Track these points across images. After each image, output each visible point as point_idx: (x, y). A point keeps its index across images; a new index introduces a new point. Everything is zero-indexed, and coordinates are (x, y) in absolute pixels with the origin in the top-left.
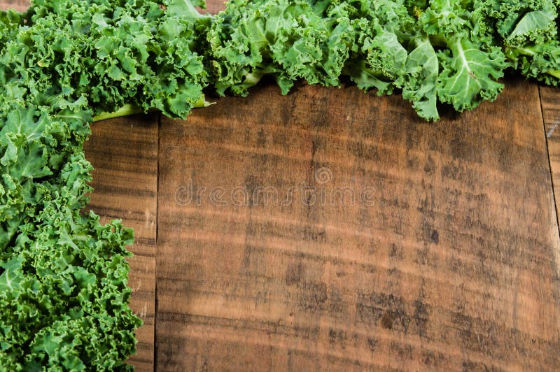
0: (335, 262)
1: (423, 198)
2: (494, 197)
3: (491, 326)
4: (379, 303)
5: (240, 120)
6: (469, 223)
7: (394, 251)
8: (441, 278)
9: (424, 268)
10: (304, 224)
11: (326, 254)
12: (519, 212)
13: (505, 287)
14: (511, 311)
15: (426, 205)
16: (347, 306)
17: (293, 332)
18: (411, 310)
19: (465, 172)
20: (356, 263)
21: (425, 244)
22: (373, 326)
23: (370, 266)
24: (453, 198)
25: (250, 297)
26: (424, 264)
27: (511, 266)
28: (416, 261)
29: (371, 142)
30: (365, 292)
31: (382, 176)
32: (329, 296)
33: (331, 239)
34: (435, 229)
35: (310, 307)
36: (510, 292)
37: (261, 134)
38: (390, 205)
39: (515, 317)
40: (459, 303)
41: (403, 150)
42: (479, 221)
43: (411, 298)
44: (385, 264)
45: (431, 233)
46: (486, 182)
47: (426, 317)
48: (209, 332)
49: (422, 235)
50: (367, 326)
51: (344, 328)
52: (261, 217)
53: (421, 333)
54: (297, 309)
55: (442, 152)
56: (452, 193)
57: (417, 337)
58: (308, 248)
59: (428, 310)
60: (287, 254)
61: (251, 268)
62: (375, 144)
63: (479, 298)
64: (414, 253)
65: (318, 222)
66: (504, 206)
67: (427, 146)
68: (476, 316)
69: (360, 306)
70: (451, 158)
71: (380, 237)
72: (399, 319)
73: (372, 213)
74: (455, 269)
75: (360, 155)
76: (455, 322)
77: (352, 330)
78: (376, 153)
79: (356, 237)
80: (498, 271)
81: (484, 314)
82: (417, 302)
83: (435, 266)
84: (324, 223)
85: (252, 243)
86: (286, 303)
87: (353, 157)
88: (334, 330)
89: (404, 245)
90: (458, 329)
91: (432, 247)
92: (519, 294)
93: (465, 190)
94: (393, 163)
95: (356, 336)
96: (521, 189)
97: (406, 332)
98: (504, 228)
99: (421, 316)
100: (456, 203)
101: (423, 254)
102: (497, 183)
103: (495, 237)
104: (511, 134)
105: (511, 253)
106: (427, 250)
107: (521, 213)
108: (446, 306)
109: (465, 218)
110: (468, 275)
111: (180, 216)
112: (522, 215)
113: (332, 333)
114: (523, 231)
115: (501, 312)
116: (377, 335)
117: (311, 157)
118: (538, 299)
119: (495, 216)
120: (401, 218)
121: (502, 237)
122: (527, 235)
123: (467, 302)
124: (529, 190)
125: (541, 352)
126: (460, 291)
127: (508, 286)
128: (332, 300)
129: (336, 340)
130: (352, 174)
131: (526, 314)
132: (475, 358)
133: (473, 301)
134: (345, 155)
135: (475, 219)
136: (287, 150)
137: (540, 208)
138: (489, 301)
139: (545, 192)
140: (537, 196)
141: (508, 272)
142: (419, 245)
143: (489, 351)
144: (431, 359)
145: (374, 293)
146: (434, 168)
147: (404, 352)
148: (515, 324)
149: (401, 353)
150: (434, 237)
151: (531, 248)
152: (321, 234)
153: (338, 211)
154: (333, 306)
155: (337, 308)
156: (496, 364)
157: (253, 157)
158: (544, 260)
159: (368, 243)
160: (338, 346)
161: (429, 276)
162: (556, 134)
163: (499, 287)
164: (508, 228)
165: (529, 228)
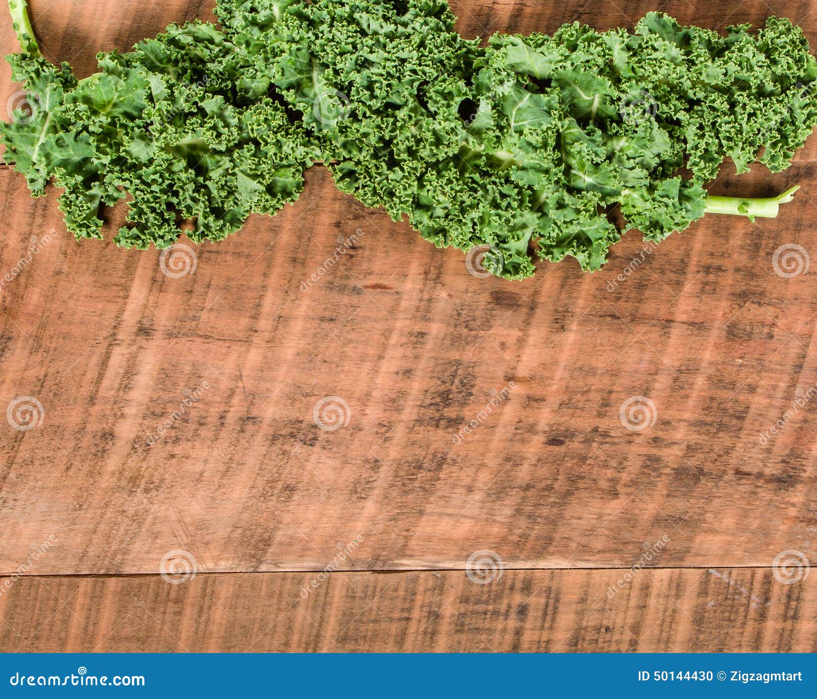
0: (521, 342)
1: (613, 434)
2: (615, 507)
3: (427, 491)
4: (462, 382)
5: (742, 247)
6: (574, 480)
7: (532, 401)
8: (494, 445)
9: (511, 430)
10: (578, 311)
11: (533, 332)
12: (592, 530)
13: (482, 508)
14: (450, 511)
15: (601, 435)
16: (458, 350)
17: (426, 297)
18: (451, 412)
19: (652, 479)
20: (518, 361)
21: (545, 432)
22: (430, 375)
24: (614, 463)
26: (516, 429)
27: (513, 516)
28: (520, 422)
29: (700, 383)
30: (476, 369)
31: (646, 392)
32: (473, 333)
33: (556, 337)
34: (567, 443)
35: (459, 314)
36: (476, 512)
37: (719, 269)
38: (603, 399)
39: (441, 515)
40: (460, 461)
41: (687, 416)
42: (578, 489)
43: (467, 412)
44: (517, 391)
45: (562, 439)
46: (637, 500)
47: (441, 427)
49: (557, 430)
50: (430, 369)
51: (428, 347)
53: (420, 421)
54: (458, 301)
55: (685, 456)
56: (621, 463)
57: (414, 417)
58: (543, 314)
59: (450, 430)
60: (536, 293)
62: (697, 387)
63: (467, 481)
64: (531, 420)
65: (579, 324)
66: (600, 516)
67: (692, 442)
68: (442, 475)
69: (458, 363)
70: (676, 466)
71: (555, 387)
72: (438, 400)
73: (591, 380)
74: (508, 459)
75: (680, 371)
76: (434, 455)
77: (426, 354)
78: (681, 388)
79: (556, 362)
80: (506, 502)
81: (446, 484)
82: (463, 419)
83: (512, 440)
84: (578, 331)
87: (677, 364)
88: (426, 337)
89: (543, 410)
90: (424, 458)
91: (541, 438)
92: (472, 521)
93: (625, 477)
94: (667, 405)
95: (416, 357)
96: (627, 535)
97: (421, 406)
98: (568, 513)
99: (442, 423)
100: (606, 466)
101: (532, 429)
102: (636, 511)
103: (555, 503)
104: (713, 531)
105: (532, 517)
106: (536, 433)
107: (591, 532)
108: (456, 448)
109: (583, 475)
110: (499, 472)
112: (587, 533)
113: (422, 334)
114: (562, 531)
115: (447, 502)
116: (417, 378)
117: (679, 320)
118: (467, 539)
119: (587, 505)
120: (582, 409)
121: (555, 510)
122: (557, 536)
123: (461, 468)
124: (626, 543)
125: (394, 536)
126: (476, 463)
127: (485, 511)
128: (469, 335)
129: (414, 339)
130: (651, 362)
131: (444, 526)
132: (385, 472)
133: (463, 474)
134: (680, 355)
135: (581, 485)
136: (692, 296)
137: (599, 552)
138: (463, 491)
139: (622, 559)
140: (616, 551)
141: (505, 511)
142: (543, 425)
143: (394, 485)
144: (384, 429)
145: (475, 377)
146: (659, 447)
147: (394, 403)
148: (432, 514)
149: (394, 401)
150: (554, 441)
151: (538, 538)
152: (563, 327)
153: (595, 346)
154: (460, 337)
155: (456, 341)
156: (376, 492)
157: (682, 261)
158: (522, 550)
159: (547, 374)
160: (404, 340)
161: (500, 433)
162: (713, 579)
163: (483, 502)
164: (567, 517)
165: (569, 539)
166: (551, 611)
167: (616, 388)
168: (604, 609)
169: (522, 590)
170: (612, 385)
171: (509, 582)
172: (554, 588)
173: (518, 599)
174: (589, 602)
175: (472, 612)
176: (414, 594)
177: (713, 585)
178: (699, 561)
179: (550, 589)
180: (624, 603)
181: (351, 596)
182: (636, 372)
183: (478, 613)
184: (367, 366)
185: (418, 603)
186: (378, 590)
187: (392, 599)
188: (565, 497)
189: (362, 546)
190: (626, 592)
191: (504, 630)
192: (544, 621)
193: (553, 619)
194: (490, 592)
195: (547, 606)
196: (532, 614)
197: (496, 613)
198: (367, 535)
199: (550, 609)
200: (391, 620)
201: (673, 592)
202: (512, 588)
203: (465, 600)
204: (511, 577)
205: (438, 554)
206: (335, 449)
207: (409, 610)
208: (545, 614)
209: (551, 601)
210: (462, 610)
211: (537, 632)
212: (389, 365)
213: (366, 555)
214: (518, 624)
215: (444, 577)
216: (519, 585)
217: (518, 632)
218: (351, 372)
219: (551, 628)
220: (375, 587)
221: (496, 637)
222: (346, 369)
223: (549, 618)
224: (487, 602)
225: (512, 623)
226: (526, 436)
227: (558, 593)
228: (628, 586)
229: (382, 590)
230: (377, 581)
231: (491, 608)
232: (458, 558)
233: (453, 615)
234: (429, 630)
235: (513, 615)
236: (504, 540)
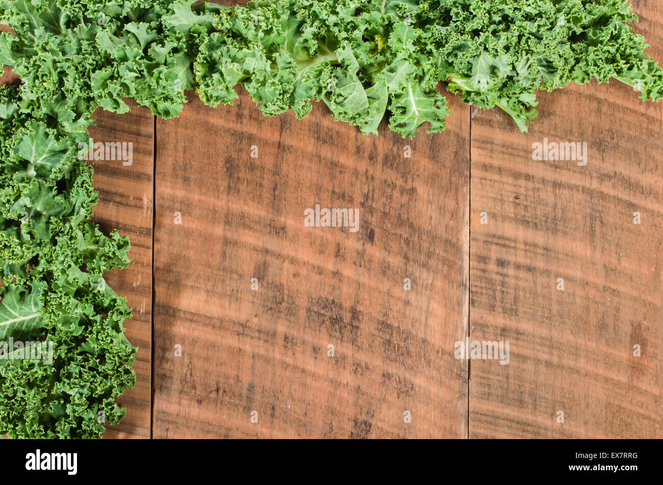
0: (293, 261)
1: (366, 191)
2: (423, 191)
3: (408, 336)
4: (324, 308)
6: (401, 222)
7: (339, 253)
8: (373, 283)
9: (361, 270)
10: (270, 216)
11: (285, 252)
12: (440, 209)
13: (422, 293)
14: (423, 319)
15: (367, 200)
16: (298, 310)
17: (257, 334)
18: (347, 317)
19: (401, 161)
20: (308, 263)
21: (364, 244)
22: (318, 333)
23: (319, 267)
24: (389, 191)
25: (225, 295)
26: (361, 266)
27: (428, 270)
28: (355, 263)
29: (328, 122)
30: (314, 296)
31: (334, 164)
32: (285, 298)
33: (290, 234)
34: (373, 227)
35: (271, 309)
36: (424, 298)
37: (239, 106)
38: (339, 198)
39: (426, 326)
40: (385, 310)
42: (408, 219)
43: (347, 304)
44: (330, 266)
45: (369, 231)
46: (418, 173)
47: (358, 324)
48: (193, 329)
49: (362, 234)
50: (313, 333)
51: (295, 333)
52: (237, 206)
53: (354, 341)
54: (261, 310)
56: (389, 185)
57: (350, 345)
58: (272, 243)
59: (361, 317)
60: (255, 249)
61: (227, 263)
63: (400, 305)
64: (354, 254)
65: (281, 215)
66: (430, 202)
68: (396, 325)
69: (309, 310)
70: (392, 143)
71: (329, 236)
72: (337, 326)
74: (384, 273)
75: (318, 138)
76: (380, 330)
77: (301, 335)
78: (331, 137)
80: (418, 276)
81: (402, 322)
82: (352, 308)
83: (369, 270)
84: (286, 217)
85: (229, 235)
86: (253, 303)
87: (313, 140)
88: (288, 335)
89: (347, 245)
90: (382, 338)
91: (368, 246)
92: (431, 302)
93: (400, 182)
94: (345, 148)
95: (304, 343)
96: (445, 181)
97: (342, 340)
98: (426, 227)
99: (355, 324)
100: (391, 197)
101: (361, 254)
102: (426, 174)
103: (419, 237)
105: (430, 255)
106: (364, 251)
107: (442, 209)
108: (375, 314)
109: (397, 215)
110: (394, 280)
111: (173, 199)
112: (442, 212)
113: (286, 338)
114: (441, 232)
115: (416, 321)
116: (320, 343)
117: (278, 138)
118: (445, 306)
119: (421, 213)
121: (424, 237)
122: (445, 236)
123: (391, 309)
124: (451, 183)
125: (442, 363)
126: (386, 298)
127: (424, 291)
128: (288, 303)
129: (289, 345)
130: (311, 160)
131: (434, 323)
132: (393, 369)
133: (395, 308)
134: (306, 138)
135: (405, 217)
136: (260, 128)
137: (457, 204)
138: (408, 308)
139: (463, 186)
140: (457, 190)
141: (425, 277)
142: (358, 246)
143: (403, 362)
144: (359, 369)
145: (320, 297)
146: (377, 155)
147: (339, 361)
148: (425, 333)
150: (371, 237)
151: (446, 251)
152: (282, 228)
153: (298, 204)
154: (288, 309)
155: (291, 311)
156: (407, 376)
157: (233, 135)
158: (455, 263)
159: (318, 242)
160: (290, 352)
161: (364, 279)
162: (479, 115)
163: (417, 293)
164: (430, 228)
165: (447, 226)
166: (502, 241)
167: (330, 189)
168: (501, 200)
169: (485, 263)
170: (328, 191)
171: (479, 273)
172: (484, 239)
173: (492, 267)
174: (495, 211)
175: (502, 302)
177: (484, 115)
178: (466, 127)
179: (485, 242)
180: (496, 184)
181: (487, 396)
182: (318, 173)
183: (503, 298)
184: (309, 381)
186: (483, 375)
188: (414, 229)
189: (448, 387)
190: (488, 182)
191: (516, 277)
192: (510, 247)
193: (509, 239)
194: (486, 288)
195: (498, 244)
196: (505, 257)
197: (503, 284)
198: (441, 383)
199: (501, 242)
200: (507, 366)
201: (489, 146)
202: (484, 271)
203: (492, 308)
204: (475, 271)
205: (457, 328)
206: (374, 408)
208: (504, 246)
209: (494, 240)
210: (500, 310)
211: (518, 252)
212: (310, 365)
213: (456, 385)
214: (512, 267)
215: (475, 324)
216: (482, 266)
217: (518, 267)
218: (314, 394)
219: (515, 241)
220: (481, 377)
221: (522, 284)
222: (311, 397)
223: (507, 243)
224: (494, 291)
225: (511, 271)
226: (366, 259)
227: (488, 235)
228: (483, 181)
229: (483, 372)
230: (477, 376)
231: (499, 288)
232: (460, 313)
233: (504, 317)
234: (515, 336)
235: (505, 271)
236: (446, 277)
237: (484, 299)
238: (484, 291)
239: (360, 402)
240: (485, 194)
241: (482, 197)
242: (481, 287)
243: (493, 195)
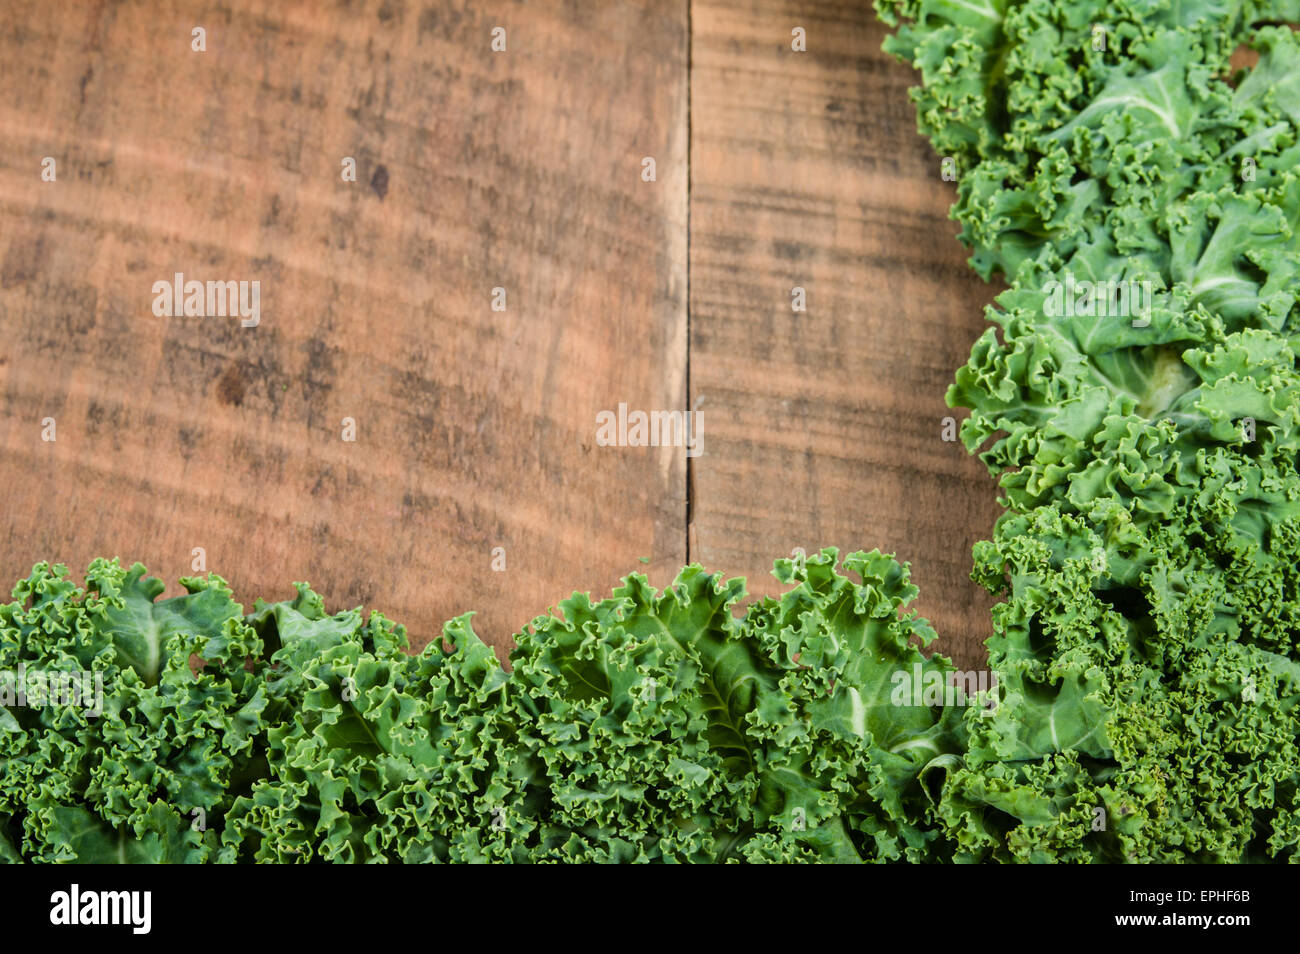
0: (127, 235)
1: (365, 84)
2: (540, 88)
3: (488, 408)
4: (220, 340)
6: (470, 151)
7: (275, 215)
8: (380, 286)
9: (344, 255)
10: (66, 138)
11: (108, 215)
12: (596, 128)
13: (535, 314)
14: (540, 372)
15: (369, 103)
16: (141, 345)
17: (2, 405)
18: (294, 361)
20: (177, 239)
21: (354, 199)
22: (197, 396)
23: (210, 248)
24: (437, 86)
26: (342, 246)
27: (557, 260)
28: (325, 241)
31: (271, 27)
32: (100, 319)
33: (125, 177)
34: (384, 161)
35: (51, 344)
36: (544, 324)
38: (281, 99)
39: (548, 387)
40: (416, 348)
42: (495, 147)
43: (297, 332)
44: (247, 245)
45: (372, 170)
46: (528, 50)
47: (327, 380)
50: (183, 397)
51: (126, 399)
53: (312, 419)
54: (18, 347)
56: (437, 74)
57: (300, 427)
58: (67, 197)
59: (337, 363)
60: (14, 210)
63: (466, 338)
64: (324, 221)
65: (99, 136)
66: (561, 112)
68: (452, 381)
69: (172, 345)
71: (246, 179)
72: (261, 383)
73: (233, 118)
74: (417, 264)
76: (398, 394)
77: (144, 404)
79: (187, 177)
80: (523, 271)
81: (472, 376)
82: (312, 341)
83: (370, 255)
84: (114, 139)
88: (101, 403)
89: (301, 199)
90: (404, 412)
91: (369, 207)
92: (566, 332)
93: (471, 68)
95: (151, 420)
96: (611, 70)
97: (274, 414)
98: (553, 165)
99: (319, 376)
100: (443, 99)
101: (345, 223)
102: (553, 52)
103: (528, 186)
105: (561, 228)
106: (357, 214)
107: (602, 131)
108: (382, 354)
109: (461, 137)
110: (447, 280)
112: (602, 134)
113: (95, 411)
114: (599, 176)
115: (517, 374)
116: (204, 420)
118: (612, 343)
119: (536, 134)
120: (302, 134)
121: (545, 188)
122: (608, 186)
123: (435, 347)
124: (629, 73)
125: (600, 477)
126: (421, 319)
127: (542, 309)
128: (105, 328)
129: (103, 427)
130: (200, 17)
132: (436, 486)
133: (450, 343)
135: (484, 141)
137: (649, 118)
138: (491, 345)
139: (667, 81)
140: (647, 90)
142: (337, 201)
143: (471, 469)
144: (327, 484)
146: (403, 10)
147: (263, 465)
148: (546, 404)
149: (256, 465)
150: (377, 182)
151: (612, 218)
152: (103, 165)
153: (152, 110)
156: (485, 503)
158: (641, 248)
159: (213, 192)
160: (105, 443)
161: (353, 277)
163: (523, 313)
164: (563, 167)
165: (616, 167)
166: (793, 203)
167: (256, 79)
168: (786, 113)
169: (738, 251)
170: (249, 82)
172: (733, 197)
173: (761, 259)
175: (793, 338)
176: (747, 443)
180: (770, 81)
181: (748, 562)
182: (222, 45)
183: (795, 330)
184: (161, 511)
185: (770, 436)
186: (735, 510)
187: (759, 483)
188: (513, 169)
189: (620, 535)
190: (745, 76)
191: (837, 282)
192: (814, 214)
193: (811, 198)
194: (742, 308)
195: (777, 209)
196: (799, 236)
197: (795, 297)
198: (598, 524)
199: (784, 203)
200: (812, 487)
202: (734, 269)
203: (761, 352)
204: (706, 271)
205: (648, 395)
206: (373, 579)
207: (787, 453)
208: (798, 212)
209: (766, 201)
210: (788, 356)
211: (841, 226)
212: (168, 471)
213: (646, 530)
214: (822, 258)
215: (706, 390)
216: (728, 257)
217: (841, 257)
218: (177, 543)
220: (727, 516)
221: (855, 296)
222: (167, 552)
224: (769, 313)
225: (821, 268)
227: (747, 190)
228: (730, 75)
229: (736, 503)
230: (715, 513)
232: (658, 362)
233: (801, 373)
234: (837, 415)
235: (800, 267)
236: (615, 278)
237: (736, 332)
238: (736, 315)
239: (327, 563)
240: (736, 101)
241: (728, 108)
242: (727, 307)
243: (760, 104)
